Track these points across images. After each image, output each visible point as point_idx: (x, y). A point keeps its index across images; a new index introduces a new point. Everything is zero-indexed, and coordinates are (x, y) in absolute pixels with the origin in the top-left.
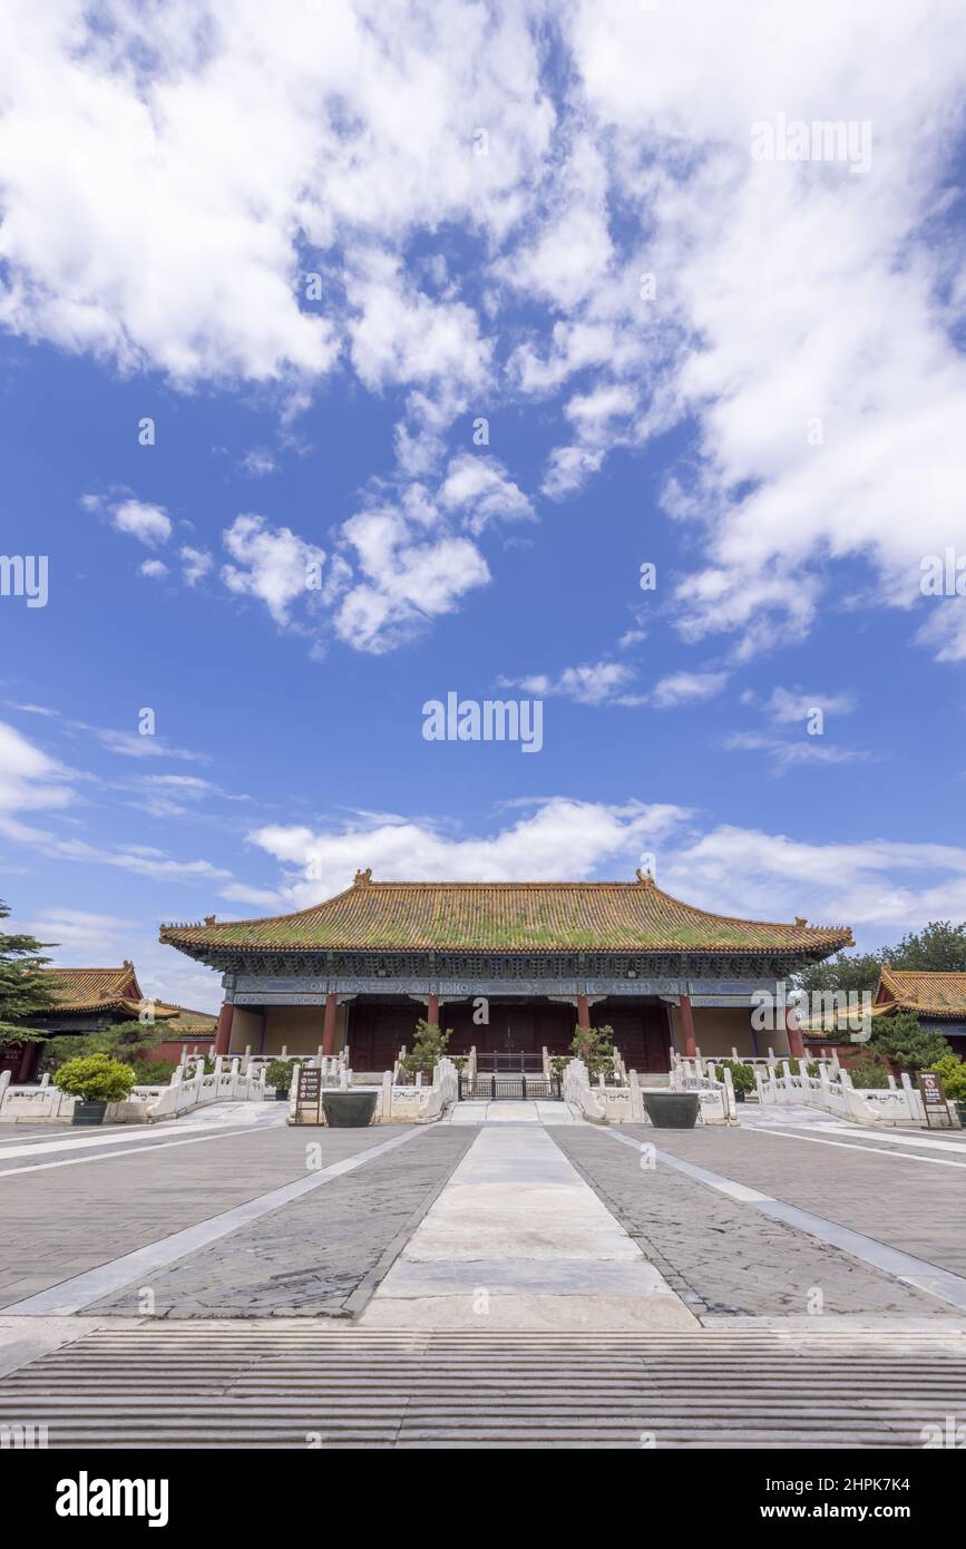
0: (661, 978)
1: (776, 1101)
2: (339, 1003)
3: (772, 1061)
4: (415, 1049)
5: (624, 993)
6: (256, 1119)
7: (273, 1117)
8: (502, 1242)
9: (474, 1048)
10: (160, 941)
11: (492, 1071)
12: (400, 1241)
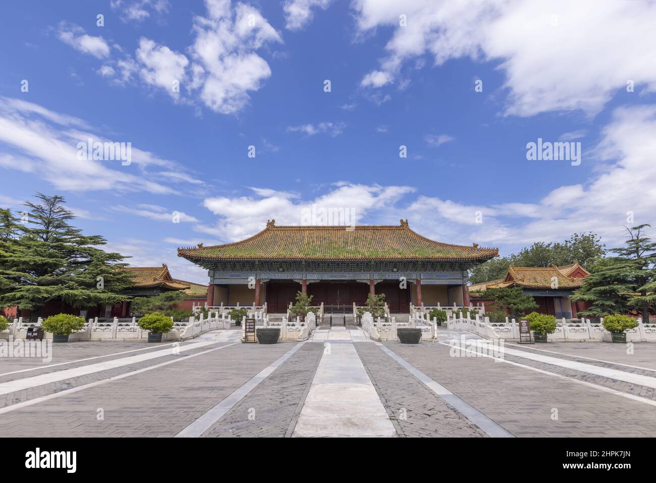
0: (409, 272)
1: (455, 328)
2: (261, 283)
3: (455, 308)
4: (296, 304)
5: (391, 279)
6: (228, 339)
7: (235, 338)
8: (336, 425)
9: (322, 303)
10: (178, 255)
11: (330, 313)
12: (293, 423)
